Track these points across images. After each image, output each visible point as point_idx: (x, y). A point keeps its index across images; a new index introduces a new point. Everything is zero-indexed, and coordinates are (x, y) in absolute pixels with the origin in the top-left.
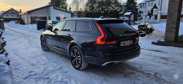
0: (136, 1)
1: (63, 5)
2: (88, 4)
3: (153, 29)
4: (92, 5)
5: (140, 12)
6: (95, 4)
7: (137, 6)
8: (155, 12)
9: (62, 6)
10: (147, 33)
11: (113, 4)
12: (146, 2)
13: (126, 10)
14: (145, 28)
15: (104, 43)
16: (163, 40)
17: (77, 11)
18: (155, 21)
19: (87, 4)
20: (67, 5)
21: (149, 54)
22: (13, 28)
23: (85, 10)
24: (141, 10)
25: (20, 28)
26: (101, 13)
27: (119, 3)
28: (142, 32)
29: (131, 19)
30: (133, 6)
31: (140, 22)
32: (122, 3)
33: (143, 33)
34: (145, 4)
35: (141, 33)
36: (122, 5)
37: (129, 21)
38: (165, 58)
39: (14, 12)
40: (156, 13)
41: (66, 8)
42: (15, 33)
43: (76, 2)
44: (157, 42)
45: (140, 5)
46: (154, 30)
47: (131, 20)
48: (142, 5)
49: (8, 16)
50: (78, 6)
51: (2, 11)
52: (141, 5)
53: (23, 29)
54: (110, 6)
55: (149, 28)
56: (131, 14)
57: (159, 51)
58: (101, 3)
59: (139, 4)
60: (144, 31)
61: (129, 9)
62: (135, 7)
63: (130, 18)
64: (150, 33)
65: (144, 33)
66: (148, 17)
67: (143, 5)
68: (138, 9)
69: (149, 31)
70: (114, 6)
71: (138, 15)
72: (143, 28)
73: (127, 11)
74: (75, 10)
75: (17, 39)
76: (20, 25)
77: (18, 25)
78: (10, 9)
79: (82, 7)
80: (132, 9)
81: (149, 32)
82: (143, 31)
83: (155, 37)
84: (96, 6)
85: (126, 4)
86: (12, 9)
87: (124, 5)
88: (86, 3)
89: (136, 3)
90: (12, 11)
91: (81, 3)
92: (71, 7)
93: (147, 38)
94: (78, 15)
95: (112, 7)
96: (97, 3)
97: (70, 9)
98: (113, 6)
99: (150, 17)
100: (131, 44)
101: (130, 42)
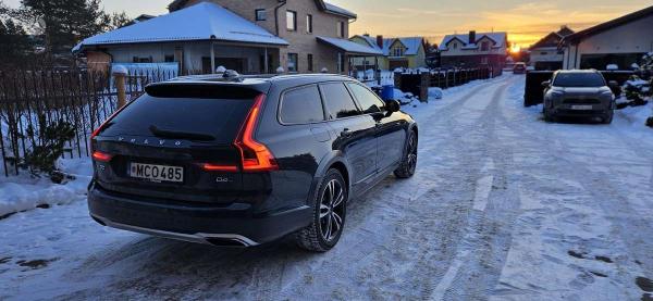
100: (174, 180)
101: (166, 172)
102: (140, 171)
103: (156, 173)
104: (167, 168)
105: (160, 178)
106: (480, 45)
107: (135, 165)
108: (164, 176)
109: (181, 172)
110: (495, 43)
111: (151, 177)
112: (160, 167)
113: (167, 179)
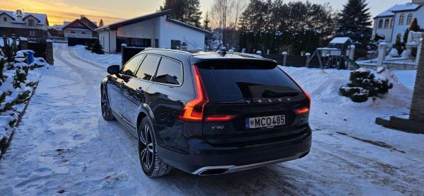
0: (367, 10)
1: (190, 14)
2: (250, 13)
3: (389, 84)
4: (258, 16)
5: (378, 38)
6: (266, 13)
7: (369, 24)
8: (411, 41)
9: (189, 17)
10: (373, 94)
11: (310, 14)
12: (393, 14)
13: (340, 31)
14: (366, 81)
15: (201, 118)
16: (407, 117)
17: (222, 27)
18: (410, 63)
19: (246, 14)
20: (200, 13)
21: (351, 151)
22: (75, 60)
23: (241, 26)
24: (380, 32)
25: (89, 60)
26: (275, 36)
27: (324, 13)
28: (358, 91)
29: (347, 54)
30: (358, 23)
31: (371, 62)
32: (332, 13)
33: (361, 94)
34: (390, 19)
35: (356, 94)
36: (332, 17)
37: (342, 58)
38: (388, 166)
39: (86, 24)
40: (413, 43)
41: (196, 21)
42: (71, 71)
43: (221, 6)
44: (388, 119)
45: (379, 19)
46: (391, 86)
47: (348, 57)
48: (384, 19)
49: (74, 33)
50: (225, 16)
51: (65, 22)
52: (381, 21)
53: (94, 63)
54: (303, 20)
55: (380, 81)
56: (348, 43)
57: (383, 145)
58: (281, 11)
59: (374, 19)
60: (364, 88)
61: (348, 28)
62: (362, 24)
63: (344, 53)
64: (379, 95)
65: (363, 92)
66: (394, 51)
67: (387, 21)
68: (371, 29)
69: (377, 89)
70: (313, 19)
71: (371, 45)
72: (362, 81)
73: (342, 33)
74: (217, 26)
75: (68, 85)
76: (91, 54)
77: (89, 53)
78: (79, 18)
79: (234, 19)
80: (354, 29)
81: (378, 91)
82: (361, 88)
83: (393, 106)
84: (267, 18)
85: (341, 17)
86: (84, 19)
87: (336, 19)
88: (243, 11)
89: (367, 16)
90: (83, 23)
91: (233, 10)
92: (210, 18)
93: (371, 106)
94: (224, 37)
95: (307, 22)
96: (270, 11)
97: (207, 22)
98: (310, 19)
99: (400, 52)
100: (281, 124)
101: (276, 120)
102: (257, 123)
103: (269, 122)
104: (276, 117)
105: (272, 124)
106: (27, 21)
107: (253, 119)
108: (274, 123)
109: (284, 118)
110: (39, 21)
111: (266, 125)
112: (272, 117)
113: (277, 124)
